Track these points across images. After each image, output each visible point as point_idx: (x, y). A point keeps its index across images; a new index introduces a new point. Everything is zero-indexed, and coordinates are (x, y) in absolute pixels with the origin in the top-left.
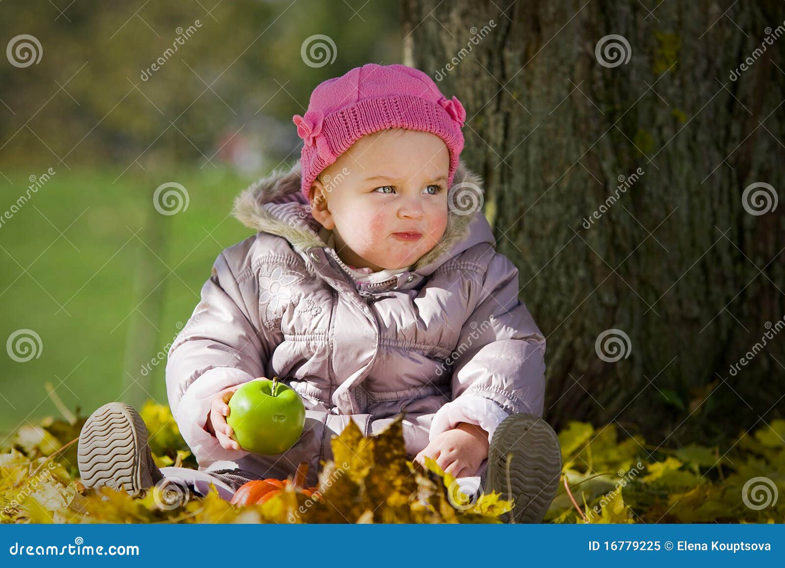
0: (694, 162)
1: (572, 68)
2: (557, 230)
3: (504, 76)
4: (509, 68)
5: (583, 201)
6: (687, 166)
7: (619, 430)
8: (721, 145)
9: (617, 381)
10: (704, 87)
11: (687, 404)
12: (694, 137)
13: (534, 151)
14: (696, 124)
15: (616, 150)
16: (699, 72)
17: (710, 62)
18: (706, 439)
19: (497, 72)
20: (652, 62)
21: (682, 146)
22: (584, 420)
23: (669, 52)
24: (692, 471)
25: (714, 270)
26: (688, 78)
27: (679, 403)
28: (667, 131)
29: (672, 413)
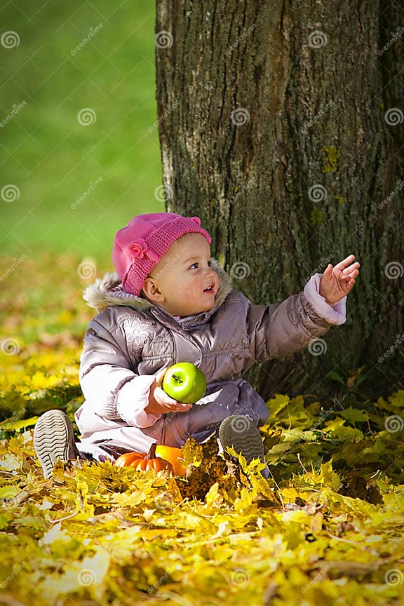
0: (348, 228)
1: (273, 172)
2: (264, 273)
3: (229, 175)
4: (233, 171)
5: (280, 255)
6: (344, 230)
7: (305, 400)
8: (365, 217)
9: (303, 367)
10: (354, 181)
11: (346, 381)
12: (348, 213)
13: (249, 223)
14: (349, 205)
15: (300, 223)
16: (351, 171)
17: (358, 165)
18: (358, 403)
19: (224, 172)
20: (322, 165)
21: (341, 217)
22: (283, 393)
23: (333, 160)
24: (352, 426)
25: (361, 295)
26: (344, 175)
27: (341, 380)
28: (331, 209)
29: (336, 387)
